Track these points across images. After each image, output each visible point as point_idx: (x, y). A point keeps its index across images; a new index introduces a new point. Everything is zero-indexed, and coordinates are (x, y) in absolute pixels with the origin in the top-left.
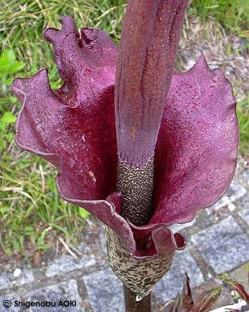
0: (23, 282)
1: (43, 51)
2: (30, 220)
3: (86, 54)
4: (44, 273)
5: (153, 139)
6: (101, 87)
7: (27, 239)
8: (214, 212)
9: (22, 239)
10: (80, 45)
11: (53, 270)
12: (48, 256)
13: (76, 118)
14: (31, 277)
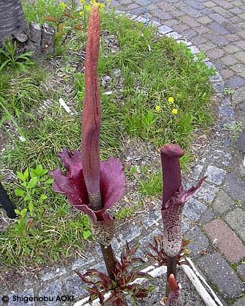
0: (61, 274)
1: (55, 163)
2: (60, 244)
3: (73, 160)
4: (70, 269)
5: (98, 183)
6: (79, 170)
7: (60, 253)
8: (149, 228)
9: (58, 253)
10: (70, 157)
11: (75, 267)
12: (72, 260)
13: (72, 181)
14: (65, 271)
